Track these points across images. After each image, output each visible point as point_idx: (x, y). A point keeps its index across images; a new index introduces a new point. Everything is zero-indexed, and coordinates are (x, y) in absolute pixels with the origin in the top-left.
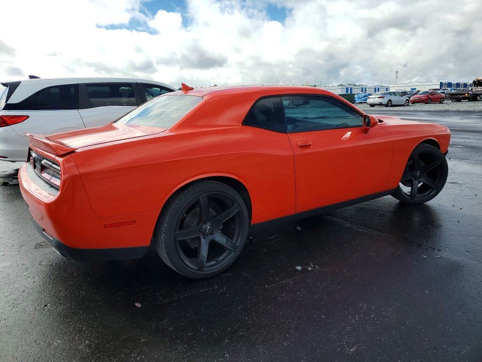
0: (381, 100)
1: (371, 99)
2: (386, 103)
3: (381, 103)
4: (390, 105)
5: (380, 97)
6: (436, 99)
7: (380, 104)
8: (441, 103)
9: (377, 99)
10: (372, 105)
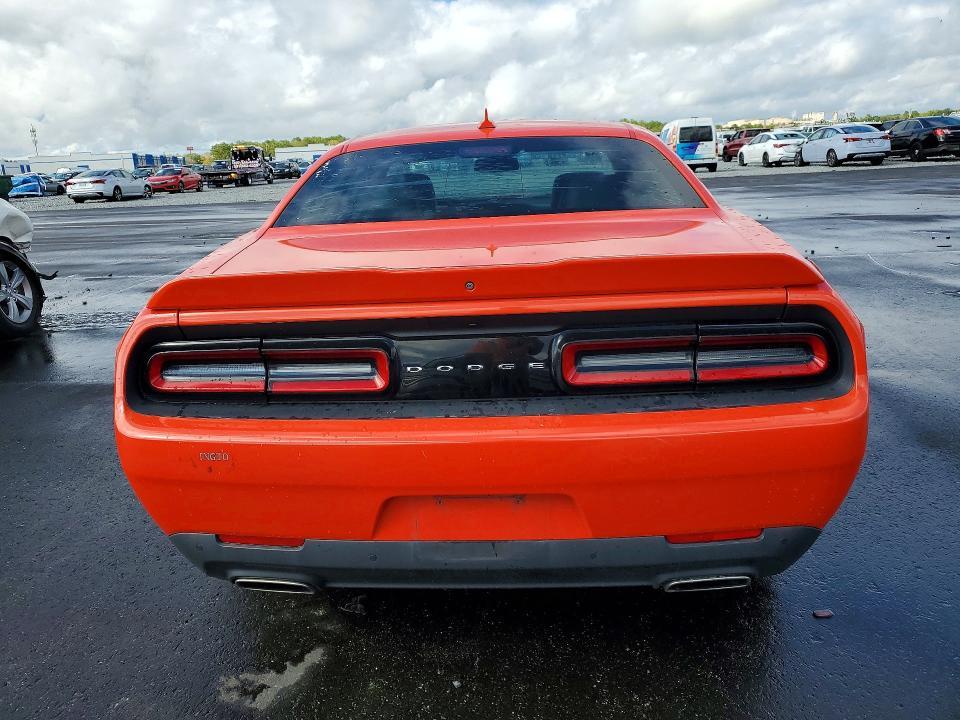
0: (99, 188)
1: (77, 186)
2: (111, 193)
3: (101, 193)
4: (119, 196)
5: (97, 182)
6: (189, 183)
7: (100, 196)
8: (198, 190)
9: (91, 185)
10: (79, 199)
